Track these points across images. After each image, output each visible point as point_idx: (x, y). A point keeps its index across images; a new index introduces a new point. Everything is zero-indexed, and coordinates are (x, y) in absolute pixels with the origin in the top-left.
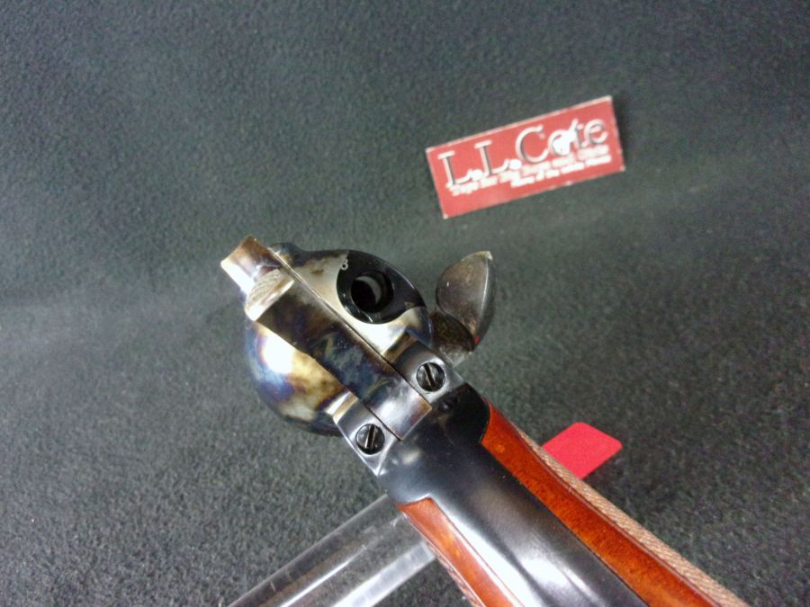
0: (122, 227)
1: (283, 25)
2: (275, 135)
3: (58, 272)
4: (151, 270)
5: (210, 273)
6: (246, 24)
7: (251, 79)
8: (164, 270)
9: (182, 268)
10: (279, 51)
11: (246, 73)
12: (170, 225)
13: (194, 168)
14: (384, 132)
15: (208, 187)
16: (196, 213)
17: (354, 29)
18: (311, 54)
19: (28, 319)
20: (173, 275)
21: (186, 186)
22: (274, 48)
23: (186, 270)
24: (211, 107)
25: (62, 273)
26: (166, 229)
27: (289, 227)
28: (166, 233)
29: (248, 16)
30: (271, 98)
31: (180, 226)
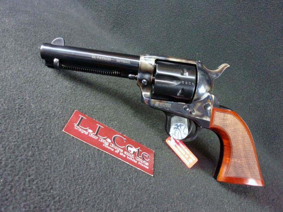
0: (120, 12)
1: (197, 17)
2: (170, 32)
3: (95, 5)
4: (114, 27)
5: (125, 41)
6: (191, 8)
7: (179, 18)
8: (117, 30)
9: (121, 34)
10: (190, 20)
11: (180, 16)
12: (129, 23)
13: (147, 19)
14: (190, 57)
15: (146, 26)
16: (137, 28)
17: (208, 33)
18: (195, 28)
19: (76, 5)
20: (117, 33)
21: (142, 21)
22: (190, 18)
23: (121, 35)
24: (166, 13)
25: (96, 6)
26: (127, 23)
27: (151, 51)
28: (127, 24)
29: (193, 8)
30: (178, 26)
31: (131, 26)
